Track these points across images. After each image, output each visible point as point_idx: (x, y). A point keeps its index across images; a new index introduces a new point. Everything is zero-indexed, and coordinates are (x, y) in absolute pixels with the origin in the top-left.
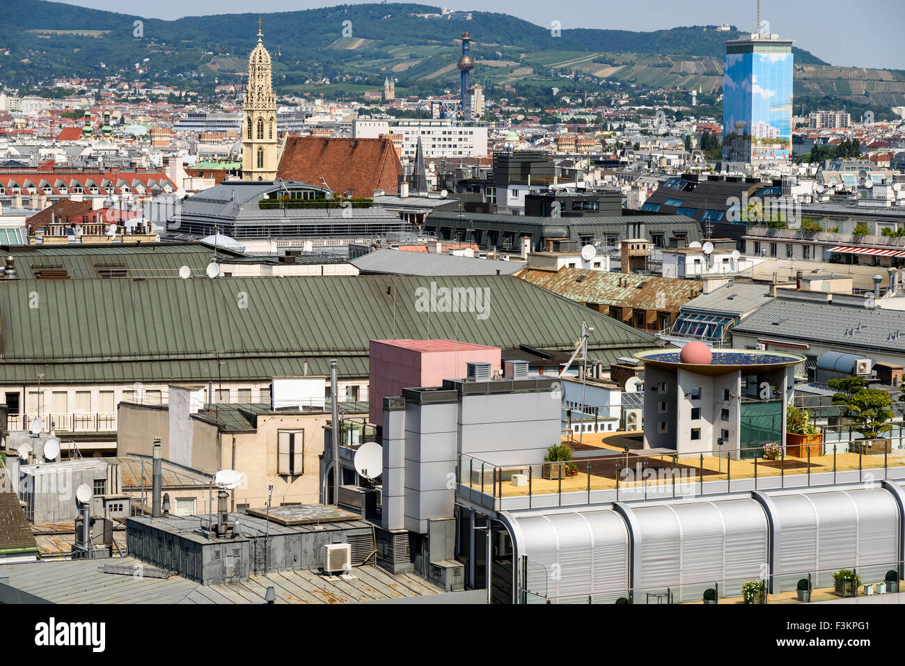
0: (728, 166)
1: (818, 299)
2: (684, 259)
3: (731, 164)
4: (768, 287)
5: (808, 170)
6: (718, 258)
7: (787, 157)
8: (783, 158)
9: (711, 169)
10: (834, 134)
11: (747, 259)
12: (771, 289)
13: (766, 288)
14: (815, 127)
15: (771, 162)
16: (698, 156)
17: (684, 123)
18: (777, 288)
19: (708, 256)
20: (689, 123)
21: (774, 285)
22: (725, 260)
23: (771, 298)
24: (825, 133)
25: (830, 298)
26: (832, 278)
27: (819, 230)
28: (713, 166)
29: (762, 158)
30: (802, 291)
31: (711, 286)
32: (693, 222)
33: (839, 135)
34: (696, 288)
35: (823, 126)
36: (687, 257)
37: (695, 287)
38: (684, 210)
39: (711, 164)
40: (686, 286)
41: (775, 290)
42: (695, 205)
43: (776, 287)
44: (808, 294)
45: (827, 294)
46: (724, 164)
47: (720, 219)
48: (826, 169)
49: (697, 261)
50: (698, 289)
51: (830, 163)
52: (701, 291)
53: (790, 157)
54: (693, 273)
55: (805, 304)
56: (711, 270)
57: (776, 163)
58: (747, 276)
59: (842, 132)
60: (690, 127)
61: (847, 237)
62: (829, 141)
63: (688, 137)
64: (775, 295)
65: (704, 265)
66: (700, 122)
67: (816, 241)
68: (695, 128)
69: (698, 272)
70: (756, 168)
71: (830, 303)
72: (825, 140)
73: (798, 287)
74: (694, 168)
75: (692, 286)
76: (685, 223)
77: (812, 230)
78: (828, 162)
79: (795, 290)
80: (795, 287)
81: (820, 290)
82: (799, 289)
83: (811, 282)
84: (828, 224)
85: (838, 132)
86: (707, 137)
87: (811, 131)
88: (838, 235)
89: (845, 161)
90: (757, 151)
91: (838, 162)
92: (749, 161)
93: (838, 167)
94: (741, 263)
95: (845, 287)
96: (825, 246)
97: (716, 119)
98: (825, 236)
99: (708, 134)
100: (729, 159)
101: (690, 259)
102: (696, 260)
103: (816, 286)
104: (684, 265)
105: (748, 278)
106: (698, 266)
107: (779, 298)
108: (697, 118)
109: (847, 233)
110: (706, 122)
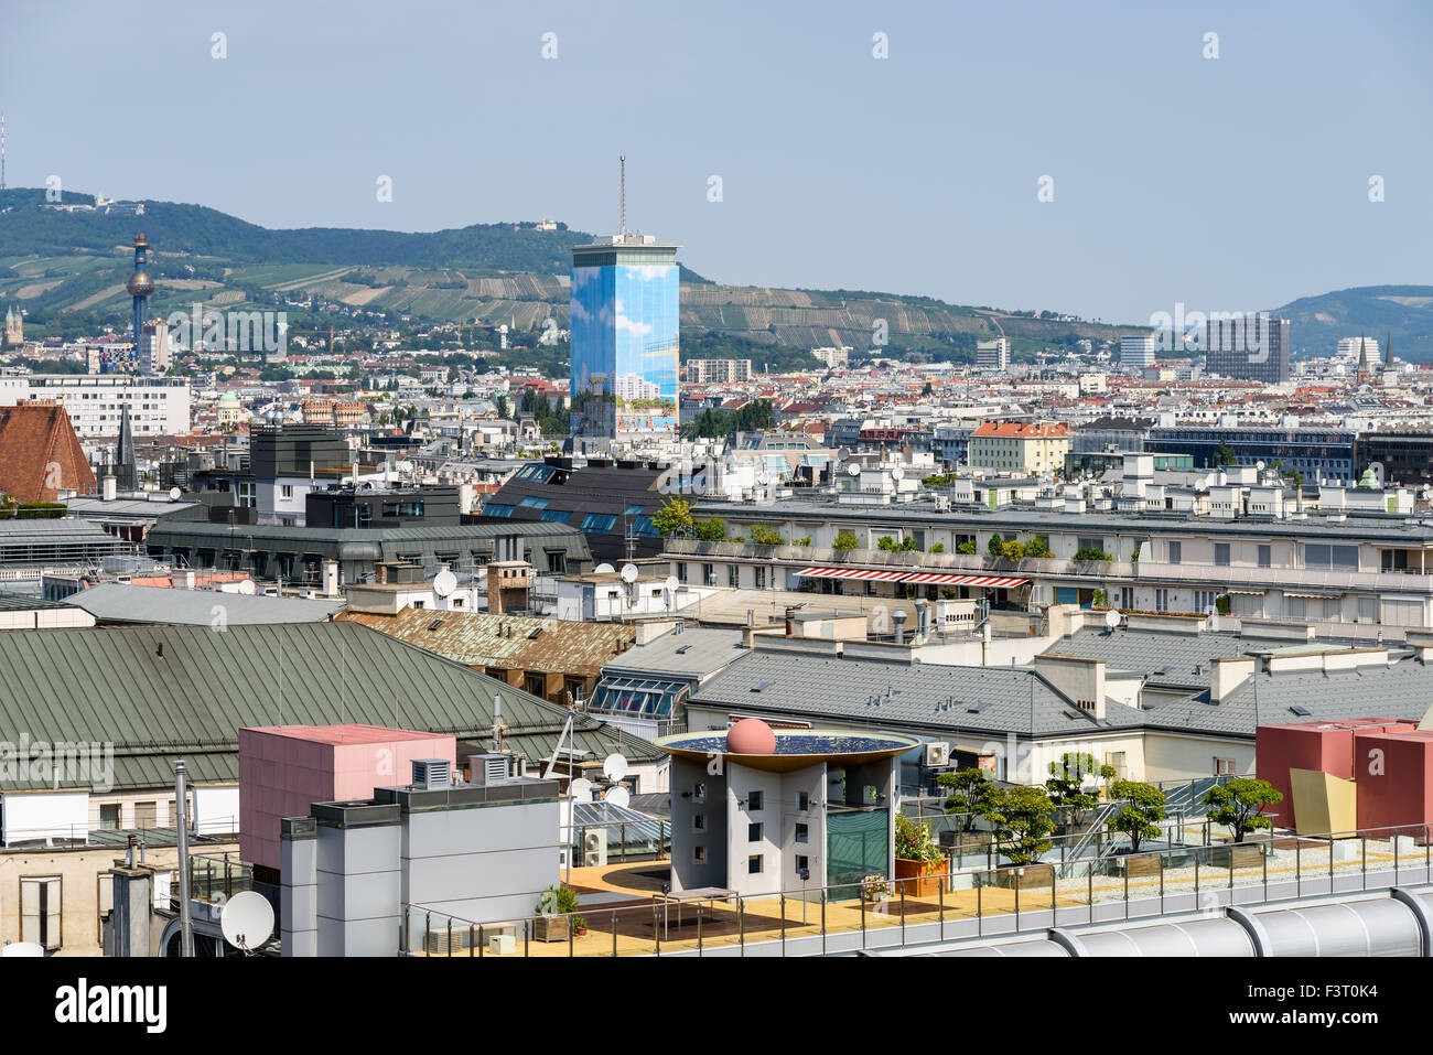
0: (584, 444)
1: (821, 650)
2: (592, 592)
3: (588, 440)
4: (739, 634)
5: (709, 450)
6: (645, 589)
7: (672, 428)
8: (665, 430)
9: (558, 449)
10: (728, 392)
11: (690, 590)
12: (746, 635)
13: (738, 635)
14: (696, 381)
15: (647, 437)
16: (530, 429)
17: (490, 377)
18: (755, 635)
19: (629, 586)
20: (497, 377)
21: (749, 630)
22: (656, 592)
23: (744, 650)
24: (714, 390)
25: (839, 648)
26: (836, 617)
27: (780, 543)
28: (561, 444)
29: (632, 430)
30: (794, 638)
31: (649, 632)
32: (574, 533)
33: (737, 393)
34: (625, 637)
35: (708, 380)
36: (597, 589)
37: (622, 635)
38: (551, 515)
39: (557, 442)
40: (608, 633)
41: (752, 636)
42: (570, 505)
43: (752, 632)
44: (804, 643)
45: (834, 642)
46: (577, 441)
47: (610, 528)
48: (738, 446)
49: (613, 594)
50: (628, 638)
51: (744, 438)
52: (633, 641)
53: (676, 428)
54: (608, 613)
55: (800, 659)
56: (633, 608)
57: (655, 439)
58: (690, 616)
59: (740, 389)
60: (499, 382)
61: (824, 552)
62: (722, 403)
63: (501, 399)
64: (752, 645)
65: (625, 600)
66: (515, 374)
67: (775, 560)
68: (507, 385)
69: (616, 612)
70: (627, 447)
71: (840, 655)
72: (717, 400)
73: (788, 632)
74: (532, 448)
75: (616, 634)
76: (562, 534)
77: (768, 542)
78: (740, 436)
79: (782, 637)
80: (783, 632)
81: (818, 635)
82: (790, 636)
83: (805, 624)
84: (792, 533)
85: (734, 389)
86: (532, 399)
87: (692, 388)
88: (809, 549)
89: (767, 433)
90: (625, 419)
91: (756, 436)
92: (613, 435)
93: (756, 444)
94: (681, 597)
95: (856, 630)
96: (789, 568)
97: (540, 370)
98: (789, 552)
99: (533, 394)
100: (581, 433)
101: (601, 592)
102: (611, 593)
103: (812, 629)
104: (593, 600)
105: (692, 619)
106: (616, 603)
107: (758, 650)
108: (510, 368)
109: (824, 547)
110: (525, 375)
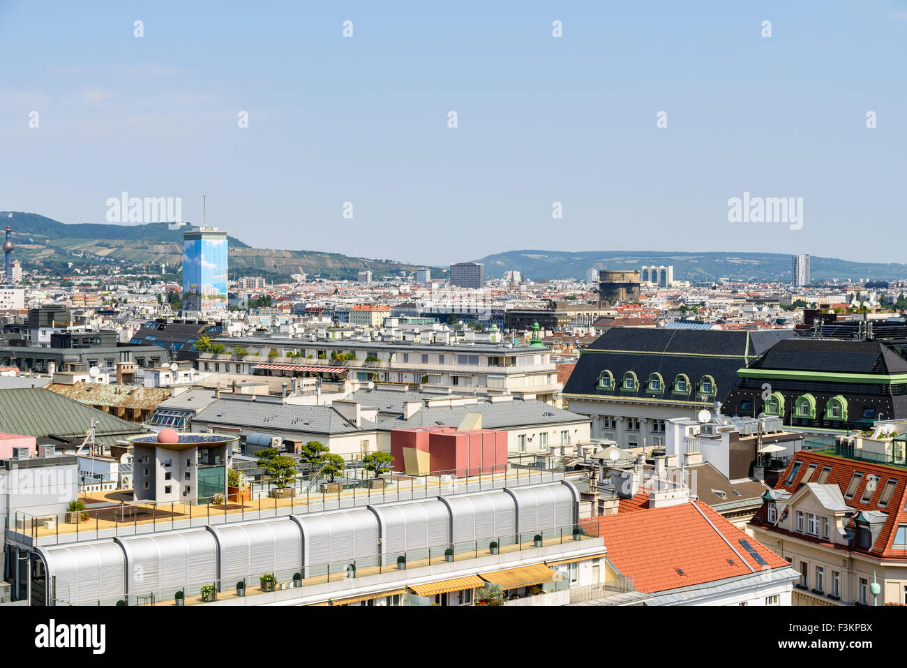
0: (186, 313)
1: (247, 399)
2: (158, 375)
3: (188, 312)
5: (239, 316)
6: (181, 374)
7: (225, 307)
8: (222, 308)
9: (175, 316)
10: (255, 292)
11: (200, 374)
12: (216, 393)
13: (213, 393)
14: (242, 287)
15: (214, 311)
16: (166, 307)
17: (157, 285)
19: (174, 372)
20: (160, 286)
21: (217, 390)
22: (186, 375)
23: (216, 399)
24: (249, 291)
25: (254, 398)
26: (255, 385)
27: (247, 354)
28: (177, 313)
29: (208, 308)
30: (236, 394)
31: (177, 392)
32: (164, 351)
33: (258, 293)
34: (167, 394)
35: (247, 287)
36: (160, 373)
38: (158, 342)
39: (175, 312)
40: (160, 392)
41: (219, 394)
42: (165, 339)
43: (219, 392)
44: (240, 396)
45: (252, 395)
46: (184, 312)
47: (181, 348)
48: (250, 314)
49: (167, 376)
51: (253, 311)
52: (170, 395)
54: (165, 384)
55: (238, 402)
56: (176, 381)
57: (218, 311)
58: (200, 385)
59: (260, 291)
60: (161, 288)
61: (265, 358)
62: (252, 297)
63: (160, 295)
64: (219, 397)
65: (172, 378)
66: (167, 285)
67: (244, 361)
68: (164, 289)
69: (168, 383)
70: (205, 315)
71: (254, 401)
72: (249, 296)
73: (234, 391)
74: (164, 315)
75: (164, 392)
76: (158, 351)
77: (242, 354)
78: (251, 310)
79: (231, 393)
80: (231, 391)
81: (247, 393)
82: (234, 393)
83: (242, 388)
84: (252, 350)
85: (257, 291)
86: (172, 295)
87: (240, 290)
88: (258, 357)
89: (262, 309)
90: (205, 303)
91: (257, 310)
92: (200, 310)
93: (258, 313)
94: (196, 377)
95: (264, 390)
96: (250, 365)
97: (178, 283)
98: (249, 358)
99: (173, 292)
100: (187, 309)
101: (162, 375)
103: (245, 390)
104: (159, 378)
106: (168, 379)
107: (221, 399)
108: (165, 282)
109: (265, 355)
110: (172, 285)
